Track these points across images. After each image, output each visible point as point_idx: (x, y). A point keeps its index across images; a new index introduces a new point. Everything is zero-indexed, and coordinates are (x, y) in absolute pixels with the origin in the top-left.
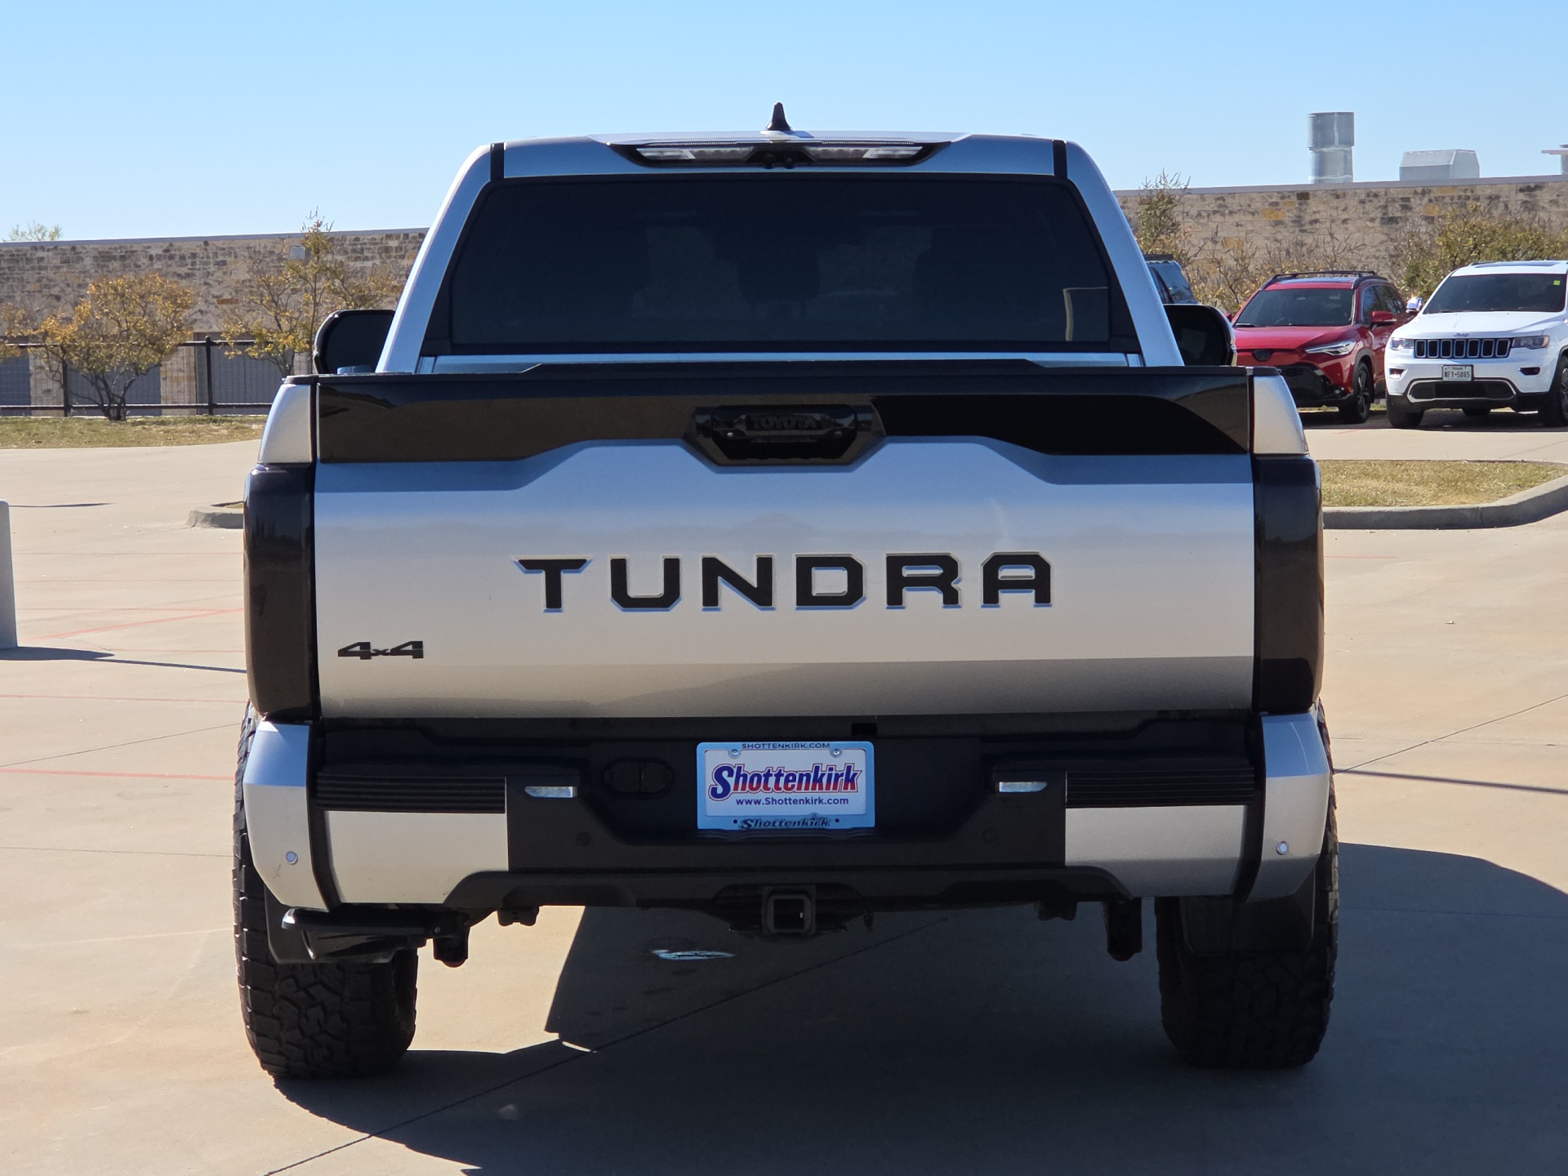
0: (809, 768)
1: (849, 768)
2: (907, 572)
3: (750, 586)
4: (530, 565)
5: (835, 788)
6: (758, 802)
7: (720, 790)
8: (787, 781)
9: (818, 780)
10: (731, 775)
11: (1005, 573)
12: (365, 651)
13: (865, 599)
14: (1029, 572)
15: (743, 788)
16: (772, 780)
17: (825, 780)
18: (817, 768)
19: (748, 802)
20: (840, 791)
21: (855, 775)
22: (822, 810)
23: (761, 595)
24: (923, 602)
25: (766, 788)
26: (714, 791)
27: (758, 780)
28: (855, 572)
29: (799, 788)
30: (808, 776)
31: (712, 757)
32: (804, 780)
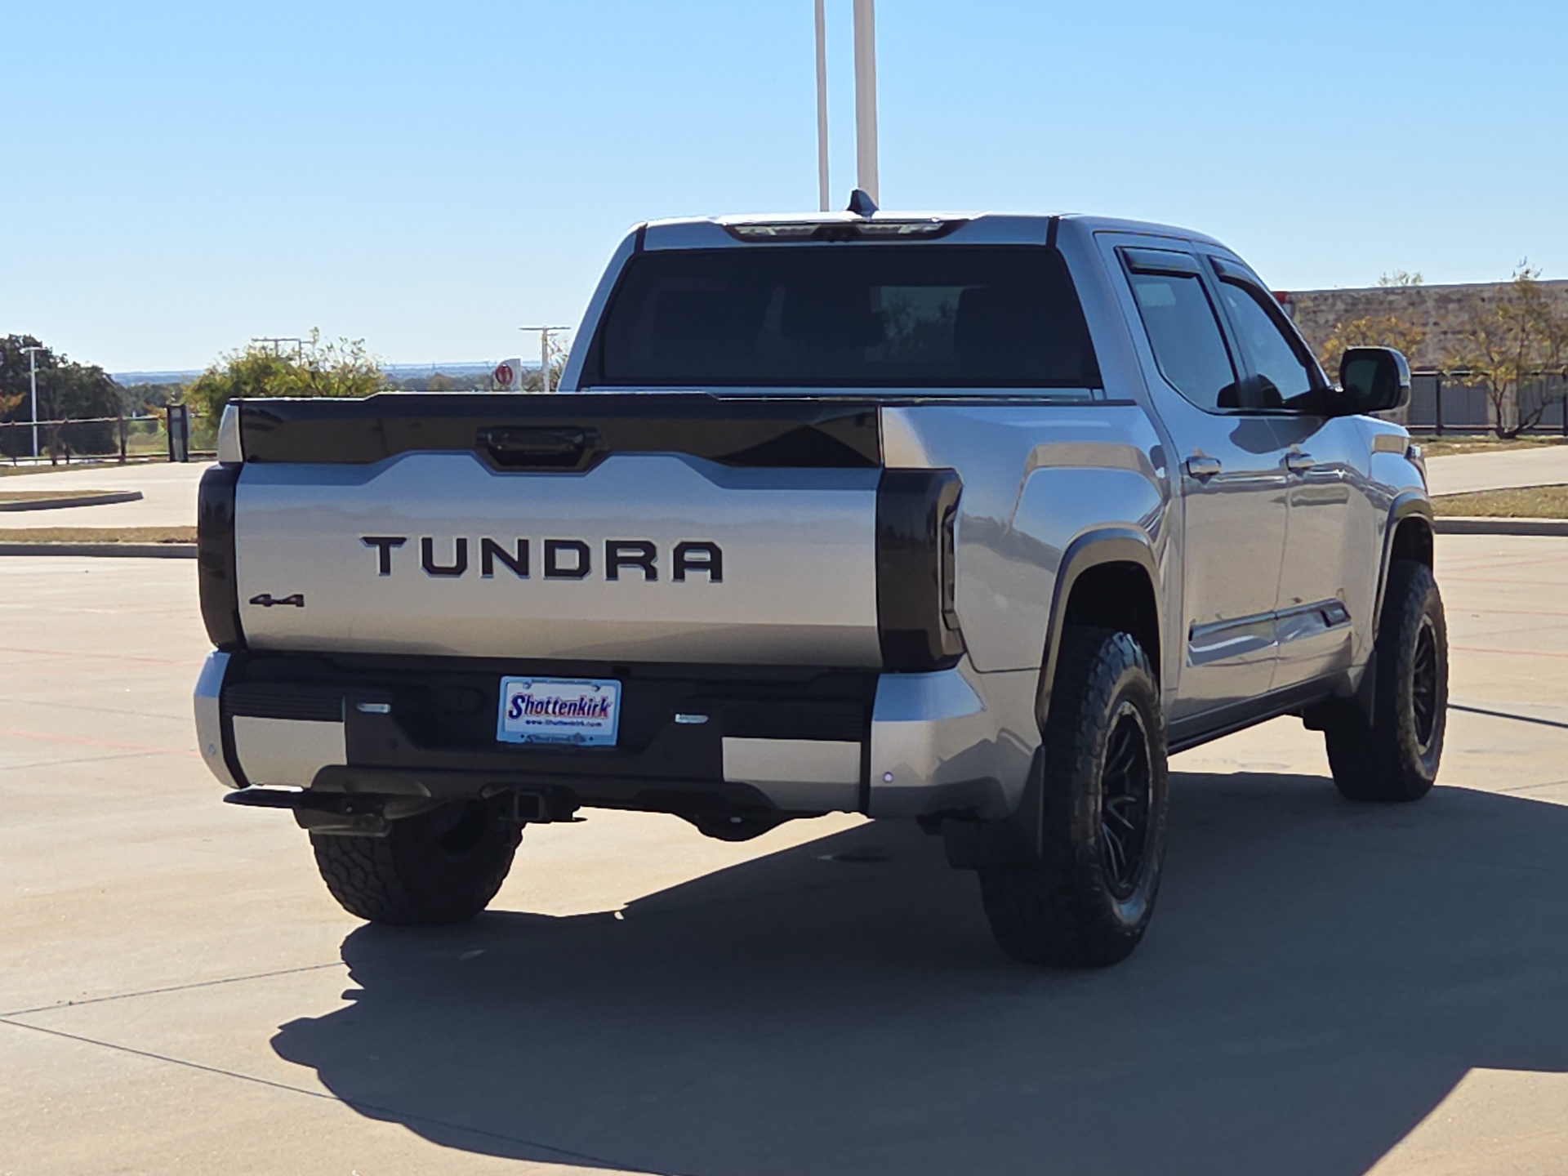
0: (577, 698)
1: (604, 700)
2: (621, 553)
3: (513, 560)
4: (370, 541)
5: (593, 714)
6: (540, 723)
7: (515, 713)
8: (561, 708)
9: (582, 708)
10: (523, 702)
11: (689, 556)
12: (267, 601)
13: (591, 573)
14: (707, 556)
15: (531, 712)
16: (551, 707)
17: (586, 708)
18: (582, 699)
19: (534, 722)
20: (596, 717)
21: (607, 705)
22: (582, 731)
23: (521, 567)
24: (632, 575)
25: (547, 712)
26: (511, 712)
27: (542, 706)
28: (584, 552)
29: (569, 713)
30: (576, 705)
31: (512, 687)
32: (573, 708)
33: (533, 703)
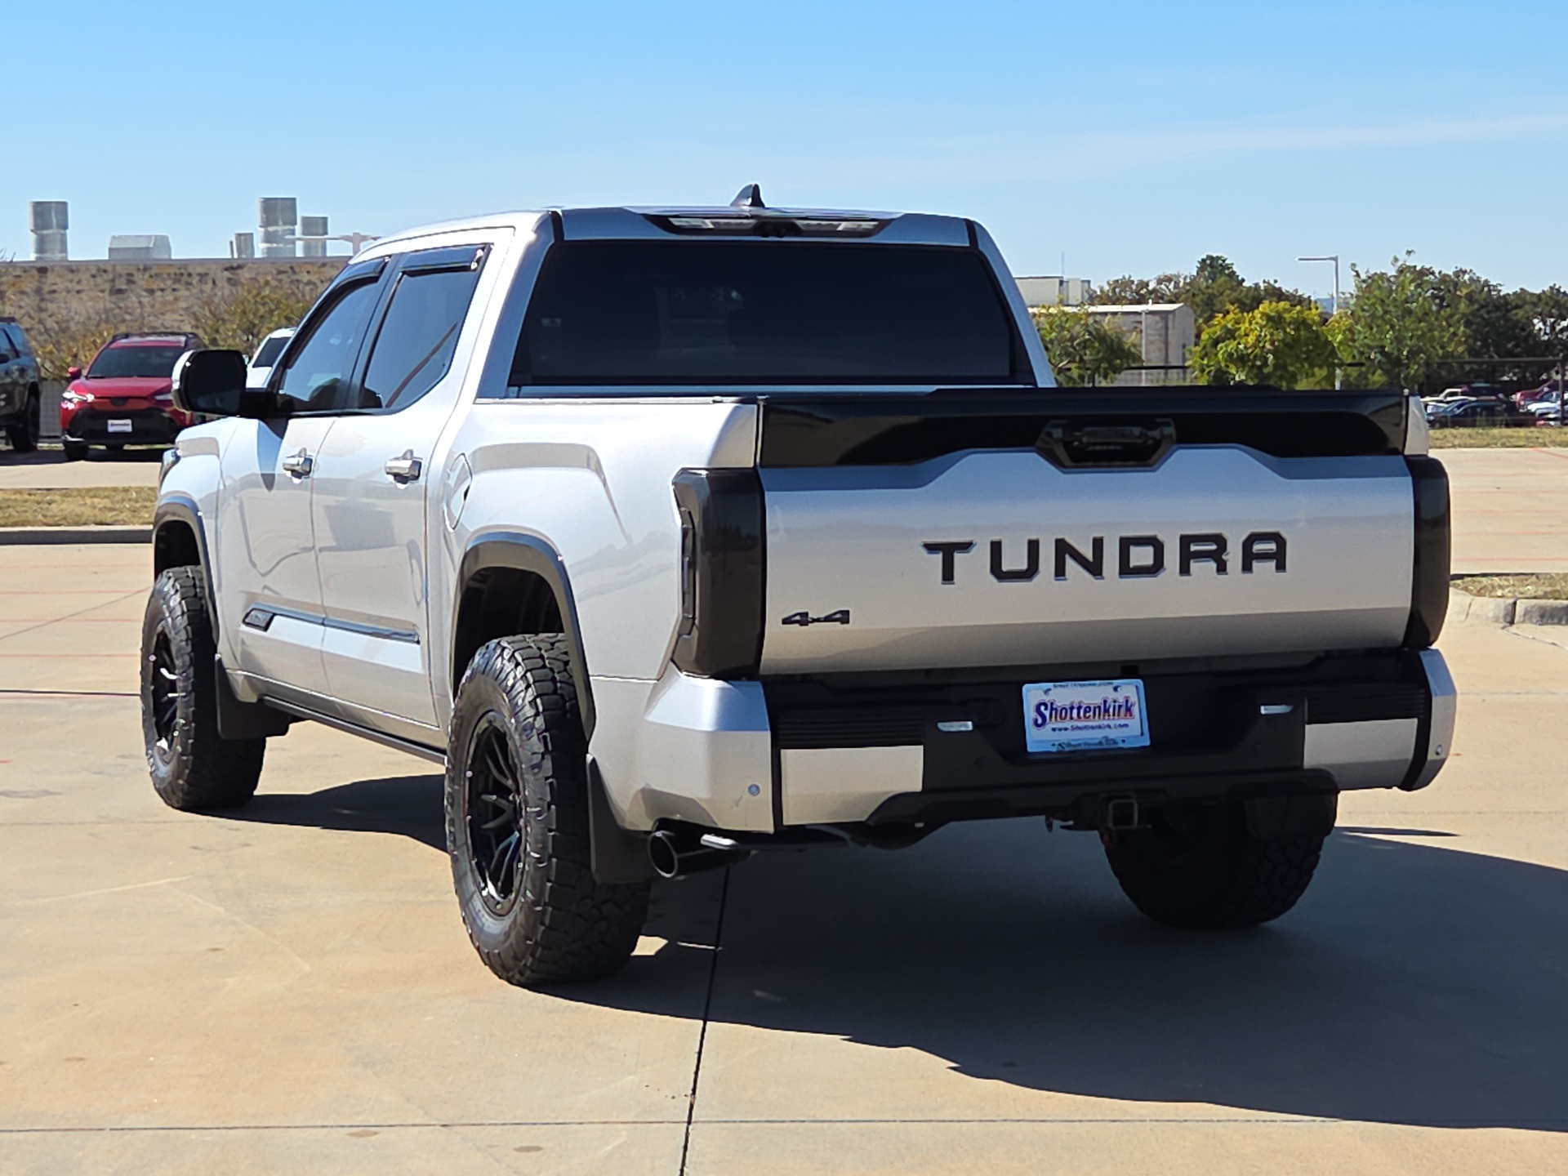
0: (1099, 702)
1: (1127, 701)
2: (1193, 548)
3: (1086, 560)
4: (931, 548)
5: (1119, 715)
6: (1066, 729)
7: (1040, 721)
8: (1085, 712)
9: (1107, 711)
10: (1046, 709)
11: (1258, 547)
12: (803, 619)
13: (1165, 569)
14: (1272, 546)
15: (1056, 719)
16: (1075, 712)
17: (1111, 710)
18: (1105, 702)
19: (1060, 730)
20: (1122, 718)
21: (1131, 705)
22: (1112, 734)
23: (1094, 568)
24: (1203, 569)
25: (1072, 718)
26: (1036, 722)
27: (1064, 712)
29: (1094, 717)
30: (1099, 707)
31: (1032, 694)
32: (1097, 710)
33: (1056, 709)
